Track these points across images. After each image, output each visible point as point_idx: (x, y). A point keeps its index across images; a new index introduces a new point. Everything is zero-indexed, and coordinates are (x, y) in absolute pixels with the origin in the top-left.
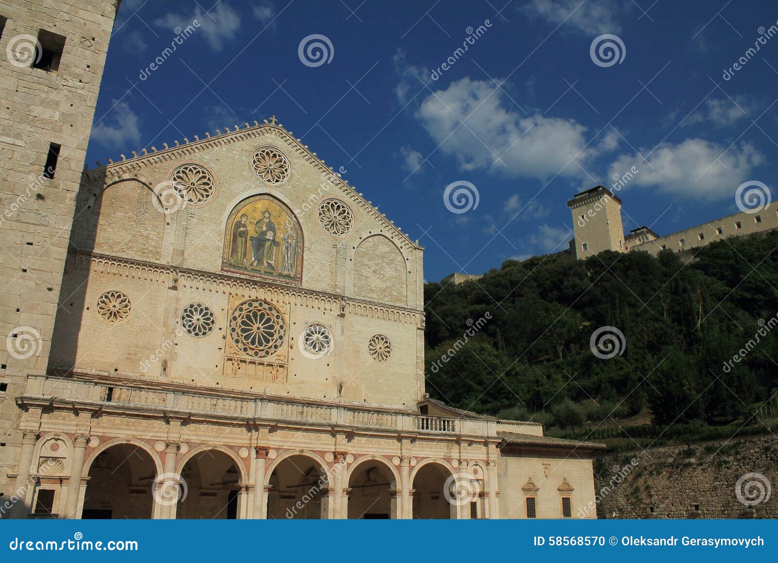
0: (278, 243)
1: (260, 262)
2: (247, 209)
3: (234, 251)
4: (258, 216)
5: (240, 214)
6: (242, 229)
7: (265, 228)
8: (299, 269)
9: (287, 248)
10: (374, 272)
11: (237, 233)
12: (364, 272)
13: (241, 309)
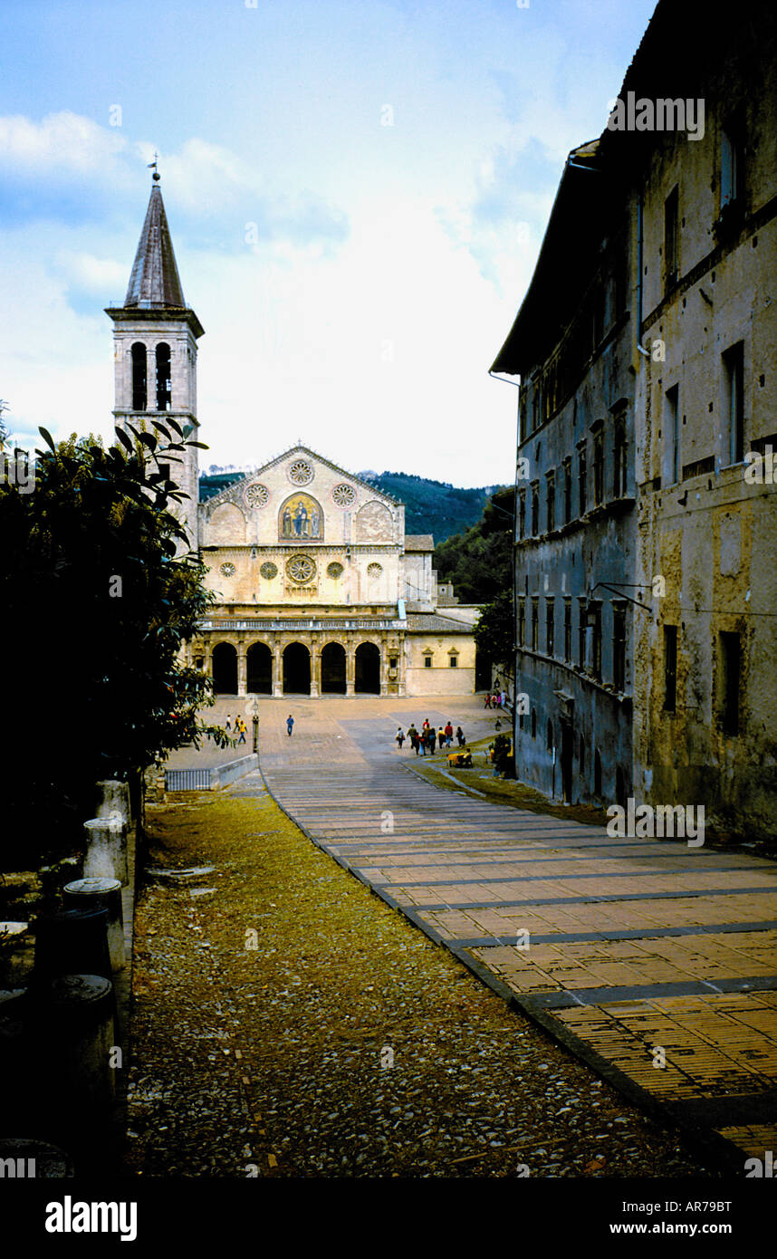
0: (309, 520)
1: (299, 533)
2: (289, 504)
3: (284, 530)
4: (296, 506)
6: (287, 516)
7: (300, 513)
9: (314, 522)
10: (370, 525)
11: (285, 520)
12: (363, 527)
13: (291, 562)
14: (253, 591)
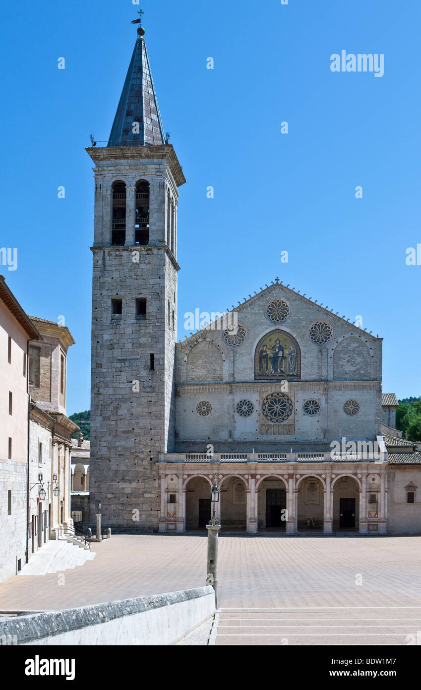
0: (286, 357)
1: (276, 370)
3: (261, 367)
4: (273, 343)
5: (262, 346)
6: (264, 354)
7: (277, 350)
8: (299, 369)
9: (291, 359)
10: (348, 361)
11: (261, 357)
12: (341, 363)
13: (267, 399)
14: (229, 429)
